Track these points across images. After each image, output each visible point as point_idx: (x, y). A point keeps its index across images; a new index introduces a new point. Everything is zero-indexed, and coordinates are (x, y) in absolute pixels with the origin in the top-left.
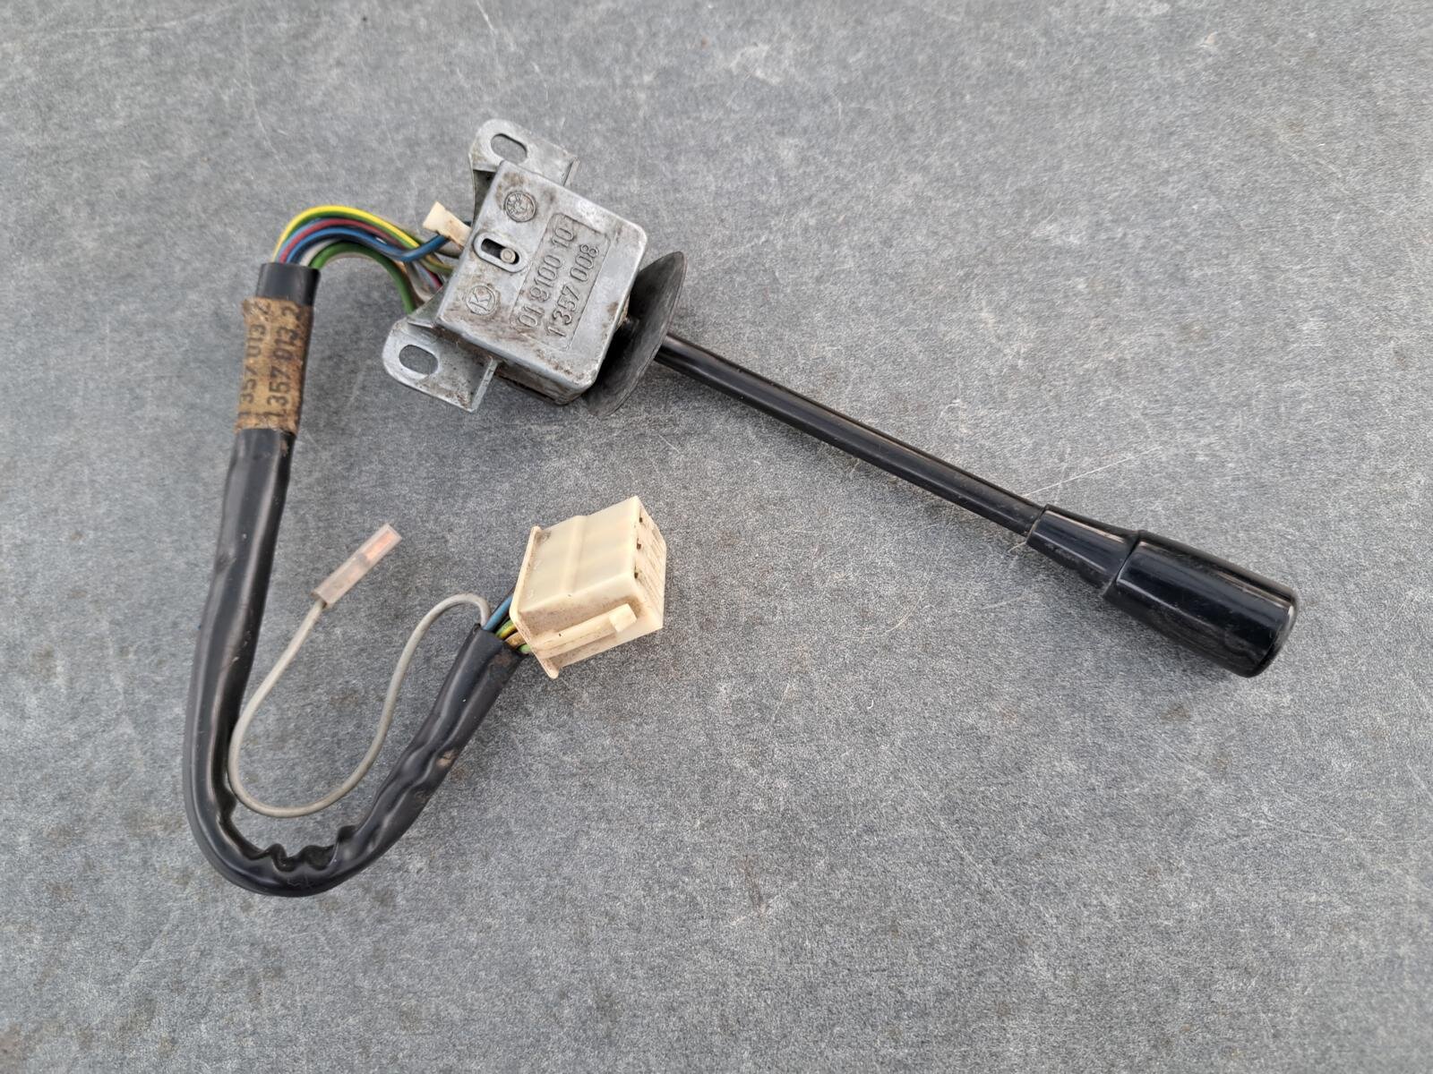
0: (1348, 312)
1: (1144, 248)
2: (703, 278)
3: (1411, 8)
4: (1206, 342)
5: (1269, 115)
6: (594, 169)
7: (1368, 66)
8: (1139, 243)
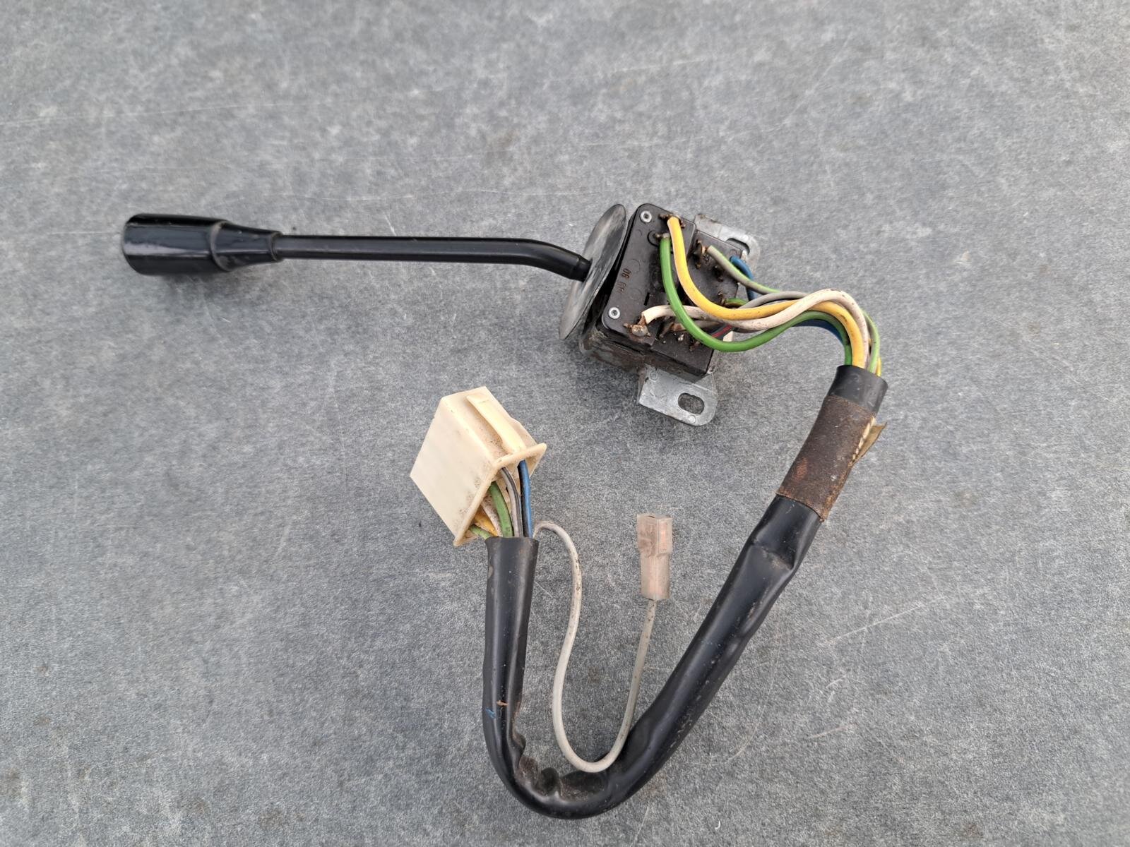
0: (1086, 483)
1: (921, 428)
2: (569, 448)
3: (1117, 234)
4: (976, 507)
5: (1014, 319)
6: (480, 357)
7: (1088, 281)
8: (918, 424)
